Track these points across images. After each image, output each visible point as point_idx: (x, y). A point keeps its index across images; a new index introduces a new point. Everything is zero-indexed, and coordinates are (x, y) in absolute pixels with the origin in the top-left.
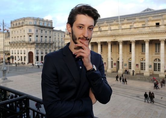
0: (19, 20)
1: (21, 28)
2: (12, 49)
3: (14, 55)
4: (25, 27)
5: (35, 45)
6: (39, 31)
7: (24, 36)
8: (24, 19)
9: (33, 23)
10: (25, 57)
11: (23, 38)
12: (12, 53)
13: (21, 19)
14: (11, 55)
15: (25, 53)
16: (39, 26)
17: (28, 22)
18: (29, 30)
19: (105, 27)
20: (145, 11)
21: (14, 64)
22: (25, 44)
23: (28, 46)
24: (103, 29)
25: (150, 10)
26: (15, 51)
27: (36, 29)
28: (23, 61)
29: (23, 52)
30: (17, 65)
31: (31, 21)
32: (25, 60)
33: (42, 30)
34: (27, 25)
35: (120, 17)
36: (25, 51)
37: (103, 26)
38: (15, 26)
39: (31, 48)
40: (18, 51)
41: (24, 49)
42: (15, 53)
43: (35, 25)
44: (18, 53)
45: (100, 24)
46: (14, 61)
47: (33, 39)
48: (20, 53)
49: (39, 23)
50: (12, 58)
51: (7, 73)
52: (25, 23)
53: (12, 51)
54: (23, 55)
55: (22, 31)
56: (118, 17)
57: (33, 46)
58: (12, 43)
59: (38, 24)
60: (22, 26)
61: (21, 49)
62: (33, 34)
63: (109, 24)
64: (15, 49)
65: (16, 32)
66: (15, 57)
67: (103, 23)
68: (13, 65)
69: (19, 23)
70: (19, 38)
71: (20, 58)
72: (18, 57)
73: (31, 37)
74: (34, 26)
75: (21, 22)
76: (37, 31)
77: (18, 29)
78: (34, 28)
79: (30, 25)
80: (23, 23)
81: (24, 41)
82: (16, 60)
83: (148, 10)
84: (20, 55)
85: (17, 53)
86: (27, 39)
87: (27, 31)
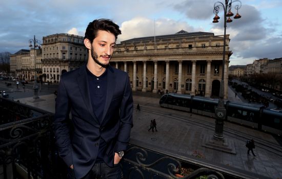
0: (51, 36)
1: (54, 45)
2: (44, 67)
3: (46, 73)
4: (58, 44)
5: (69, 63)
6: (73, 49)
7: (58, 53)
8: (58, 35)
9: (66, 40)
10: (58, 76)
11: (56, 55)
12: (45, 71)
13: (54, 35)
14: (43, 73)
15: (58, 72)
16: (73, 43)
17: (61, 39)
18: (63, 47)
19: (141, 47)
20: (179, 32)
21: (46, 82)
22: (58, 62)
23: (62, 64)
24: (139, 48)
25: (184, 32)
26: (48, 69)
27: (70, 47)
28: (56, 80)
29: (56, 70)
30: (50, 84)
31: (65, 38)
32: (58, 79)
33: (76, 48)
34: (60, 42)
35: (156, 37)
36: (58, 69)
37: (139, 46)
38: (47, 42)
39: (64, 66)
40: (51, 69)
41: (58, 67)
42: (48, 71)
43: (69, 42)
44: (51, 71)
45: (136, 43)
46: (47, 80)
47: (67, 56)
48: (53, 70)
49: (74, 40)
50: (45, 76)
51: (39, 92)
52: (59, 40)
53: (45, 69)
54: (56, 74)
55: (55, 48)
56: (153, 37)
57: (67, 64)
58: (44, 60)
59: (72, 41)
60: (56, 43)
61: (54, 67)
62: (66, 51)
63: (144, 44)
64: (48, 67)
65: (49, 49)
66: (48, 75)
67: (139, 42)
68: (46, 84)
69: (52, 40)
70: (52, 55)
71: (53, 76)
72: (51, 75)
73: (65, 55)
74: (67, 44)
75: (54, 38)
76: (71, 48)
77: (50, 46)
78: (68, 45)
79: (64, 42)
80: (56, 39)
81: (57, 59)
82: (48, 78)
83: (182, 31)
84: (53, 73)
85: (49, 70)
86: (60, 56)
87: (60, 48)
